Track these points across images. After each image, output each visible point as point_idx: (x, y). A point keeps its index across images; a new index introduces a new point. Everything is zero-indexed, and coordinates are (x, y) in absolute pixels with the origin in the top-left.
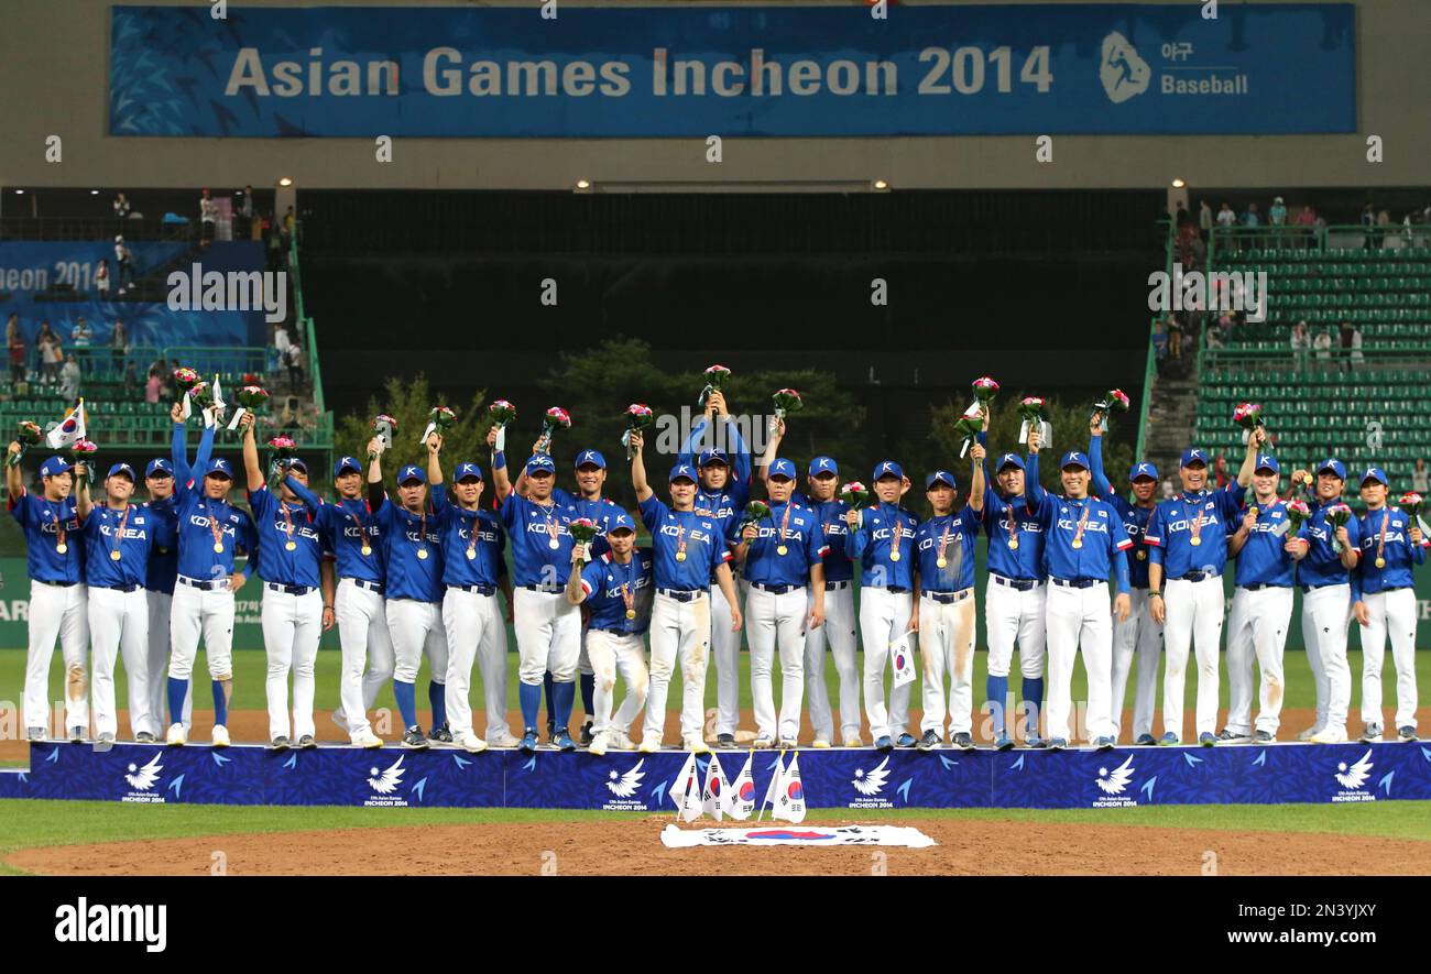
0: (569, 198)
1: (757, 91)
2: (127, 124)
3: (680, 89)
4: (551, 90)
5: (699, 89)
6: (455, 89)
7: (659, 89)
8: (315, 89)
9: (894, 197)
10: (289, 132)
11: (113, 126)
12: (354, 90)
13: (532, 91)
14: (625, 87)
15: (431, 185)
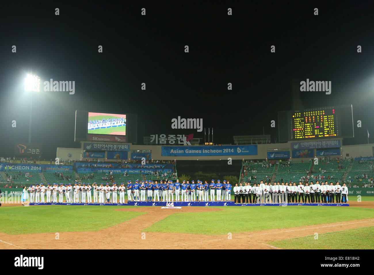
0: (197, 161)
1: (211, 152)
2: (163, 155)
3: (205, 152)
4: (195, 152)
5: (206, 152)
6: (188, 152)
7: (203, 152)
8: (177, 153)
9: (221, 160)
10: (175, 156)
11: (162, 155)
12: (180, 153)
13: (194, 152)
14: (201, 152)
15: (186, 160)
